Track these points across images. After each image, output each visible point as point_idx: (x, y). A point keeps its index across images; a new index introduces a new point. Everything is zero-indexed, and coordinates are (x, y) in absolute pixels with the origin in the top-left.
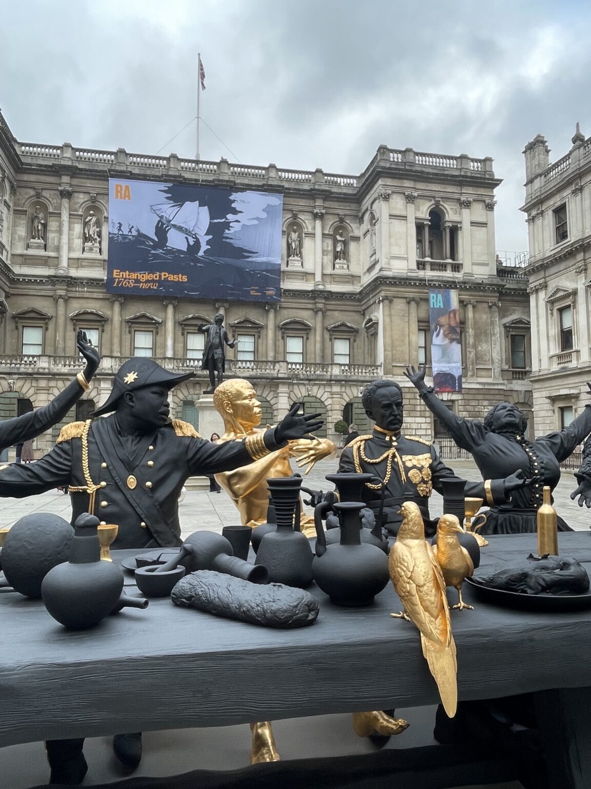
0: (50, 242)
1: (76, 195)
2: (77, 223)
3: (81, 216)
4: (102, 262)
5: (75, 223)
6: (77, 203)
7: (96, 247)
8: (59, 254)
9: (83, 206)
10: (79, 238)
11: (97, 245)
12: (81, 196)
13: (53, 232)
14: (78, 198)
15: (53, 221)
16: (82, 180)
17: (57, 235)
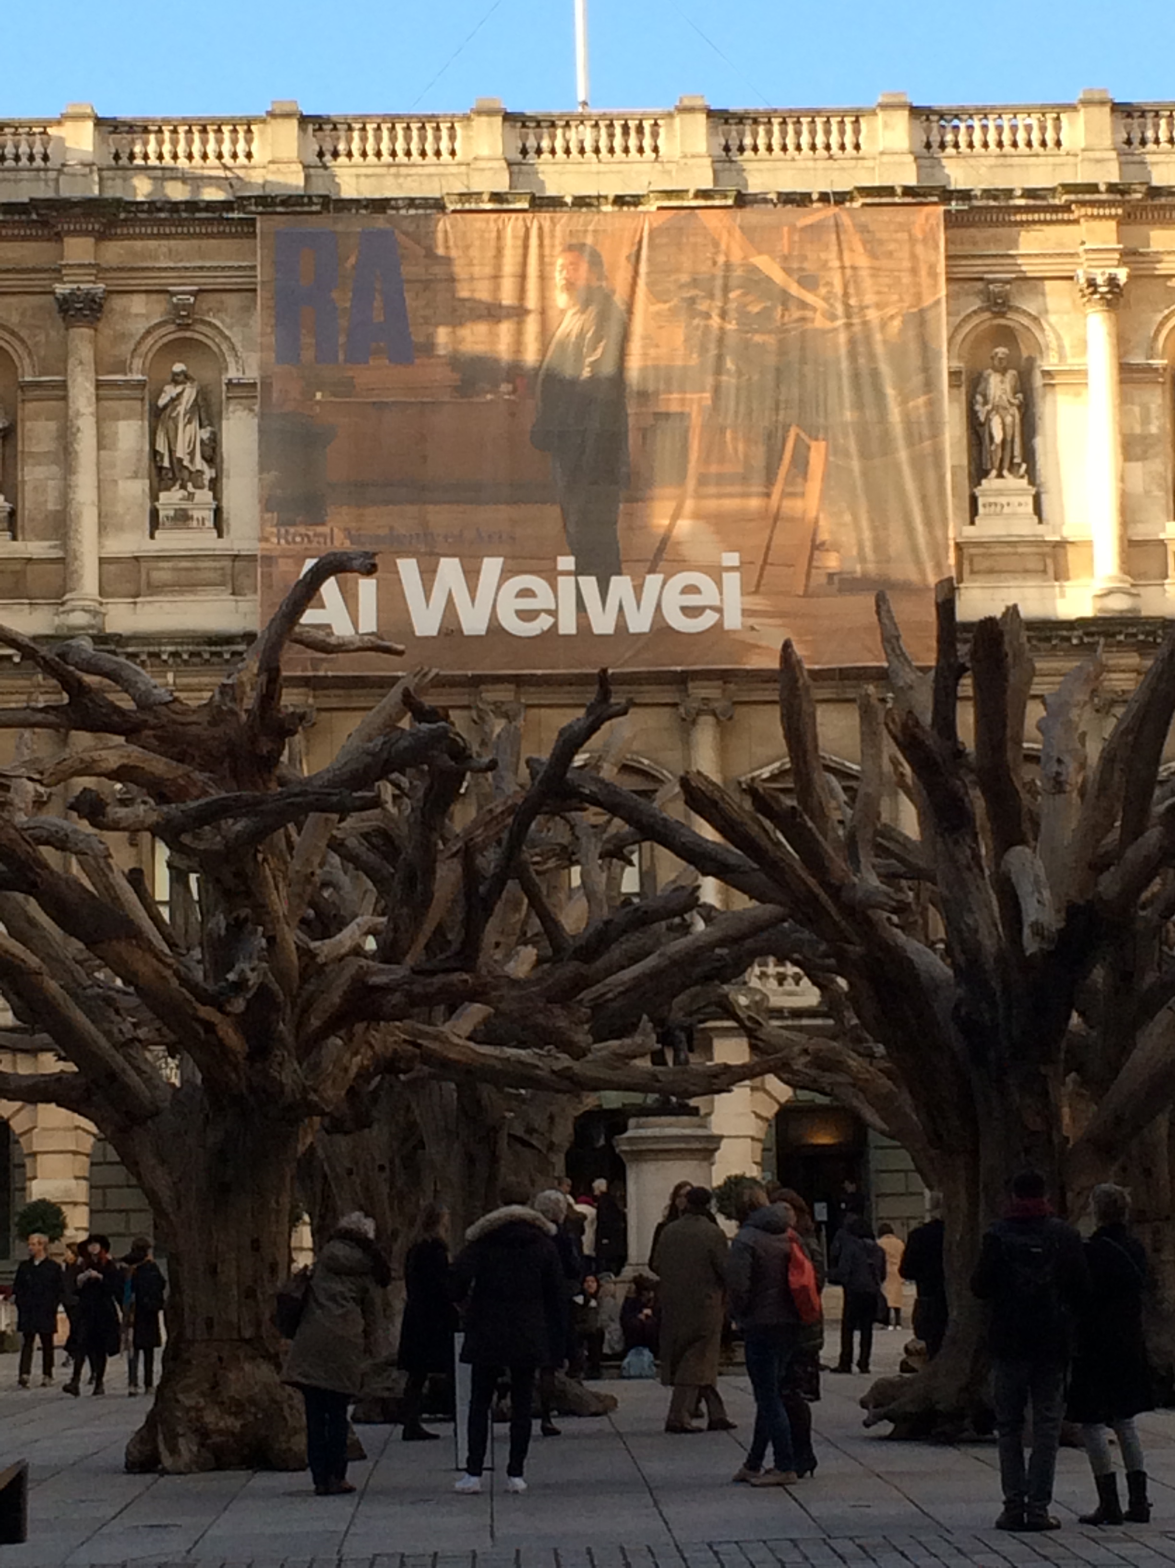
0: (29, 503)
1: (118, 303)
2: (126, 418)
3: (141, 385)
4: (227, 563)
5: (116, 418)
6: (122, 337)
7: (202, 506)
8: (64, 546)
9: (144, 348)
10: (135, 476)
11: (205, 496)
12: (138, 304)
13: (39, 459)
14: (126, 314)
15: (36, 417)
16: (139, 244)
17: (55, 469)
